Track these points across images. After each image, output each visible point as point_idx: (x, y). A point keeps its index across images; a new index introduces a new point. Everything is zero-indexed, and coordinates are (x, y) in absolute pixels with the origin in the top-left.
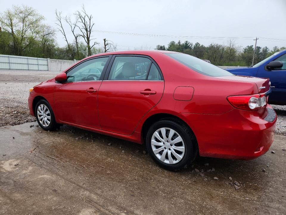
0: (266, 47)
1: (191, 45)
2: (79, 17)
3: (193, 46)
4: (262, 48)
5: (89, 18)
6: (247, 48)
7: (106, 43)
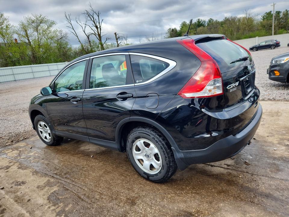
0: (286, 10)
1: (204, 22)
2: (88, 16)
3: (206, 23)
4: (282, 12)
5: (98, 14)
6: (265, 15)
7: (117, 36)
